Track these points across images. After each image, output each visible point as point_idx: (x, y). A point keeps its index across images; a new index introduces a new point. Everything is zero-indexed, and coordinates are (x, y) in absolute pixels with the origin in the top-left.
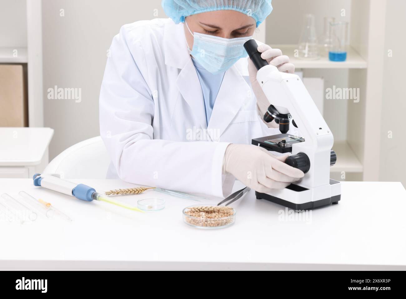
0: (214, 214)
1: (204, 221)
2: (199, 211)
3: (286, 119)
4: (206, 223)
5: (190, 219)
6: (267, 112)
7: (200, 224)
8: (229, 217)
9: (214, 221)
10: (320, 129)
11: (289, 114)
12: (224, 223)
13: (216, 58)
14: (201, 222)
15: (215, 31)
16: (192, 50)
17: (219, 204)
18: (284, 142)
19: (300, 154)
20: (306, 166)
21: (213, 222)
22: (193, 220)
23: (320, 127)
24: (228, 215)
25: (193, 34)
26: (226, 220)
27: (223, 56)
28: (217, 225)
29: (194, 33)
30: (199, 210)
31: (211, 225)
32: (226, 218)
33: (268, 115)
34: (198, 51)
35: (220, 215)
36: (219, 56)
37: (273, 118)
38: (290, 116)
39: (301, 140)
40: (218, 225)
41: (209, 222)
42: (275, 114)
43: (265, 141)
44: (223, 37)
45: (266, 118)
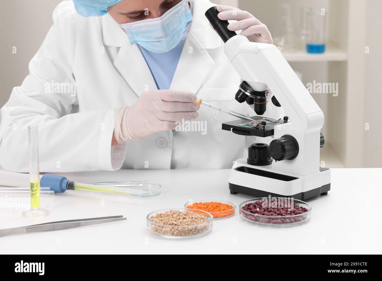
3: (263, 98)
6: (240, 90)
18: (263, 123)
19: (286, 137)
20: (294, 150)
33: (241, 94)
37: (247, 96)
38: (268, 94)
42: (249, 91)
43: (240, 125)
45: (239, 97)
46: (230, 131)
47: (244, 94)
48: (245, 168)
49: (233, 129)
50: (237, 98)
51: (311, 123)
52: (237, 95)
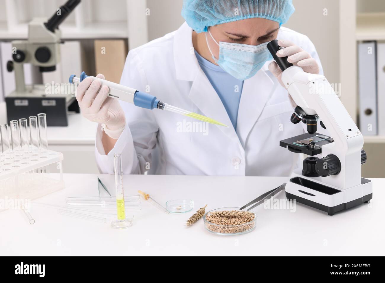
0: (234, 220)
1: (222, 227)
2: (220, 216)
3: (314, 120)
4: (223, 229)
5: (209, 225)
6: (294, 113)
7: (218, 230)
8: (248, 223)
9: (232, 227)
10: (350, 130)
11: (317, 114)
12: (242, 229)
13: (243, 66)
14: (219, 229)
15: (242, 39)
16: (218, 59)
17: (241, 209)
18: (313, 143)
19: (331, 157)
20: (337, 168)
21: (231, 229)
22: (212, 226)
23: (349, 129)
24: (248, 221)
25: (219, 44)
26: (244, 226)
27: (252, 63)
28: (234, 231)
29: (220, 42)
30: (220, 214)
31: (228, 232)
32: (245, 224)
33: (295, 117)
34: (225, 60)
35: (240, 220)
36: (247, 63)
37: (300, 119)
38: (318, 117)
39: (330, 141)
40: (236, 231)
41: (226, 229)
42: (301, 115)
43: (293, 143)
44: (250, 44)
45: (293, 119)
46: (286, 148)
47: (297, 117)
48: (299, 179)
49: (288, 147)
50: (292, 120)
51: (350, 146)
52: (292, 117)
